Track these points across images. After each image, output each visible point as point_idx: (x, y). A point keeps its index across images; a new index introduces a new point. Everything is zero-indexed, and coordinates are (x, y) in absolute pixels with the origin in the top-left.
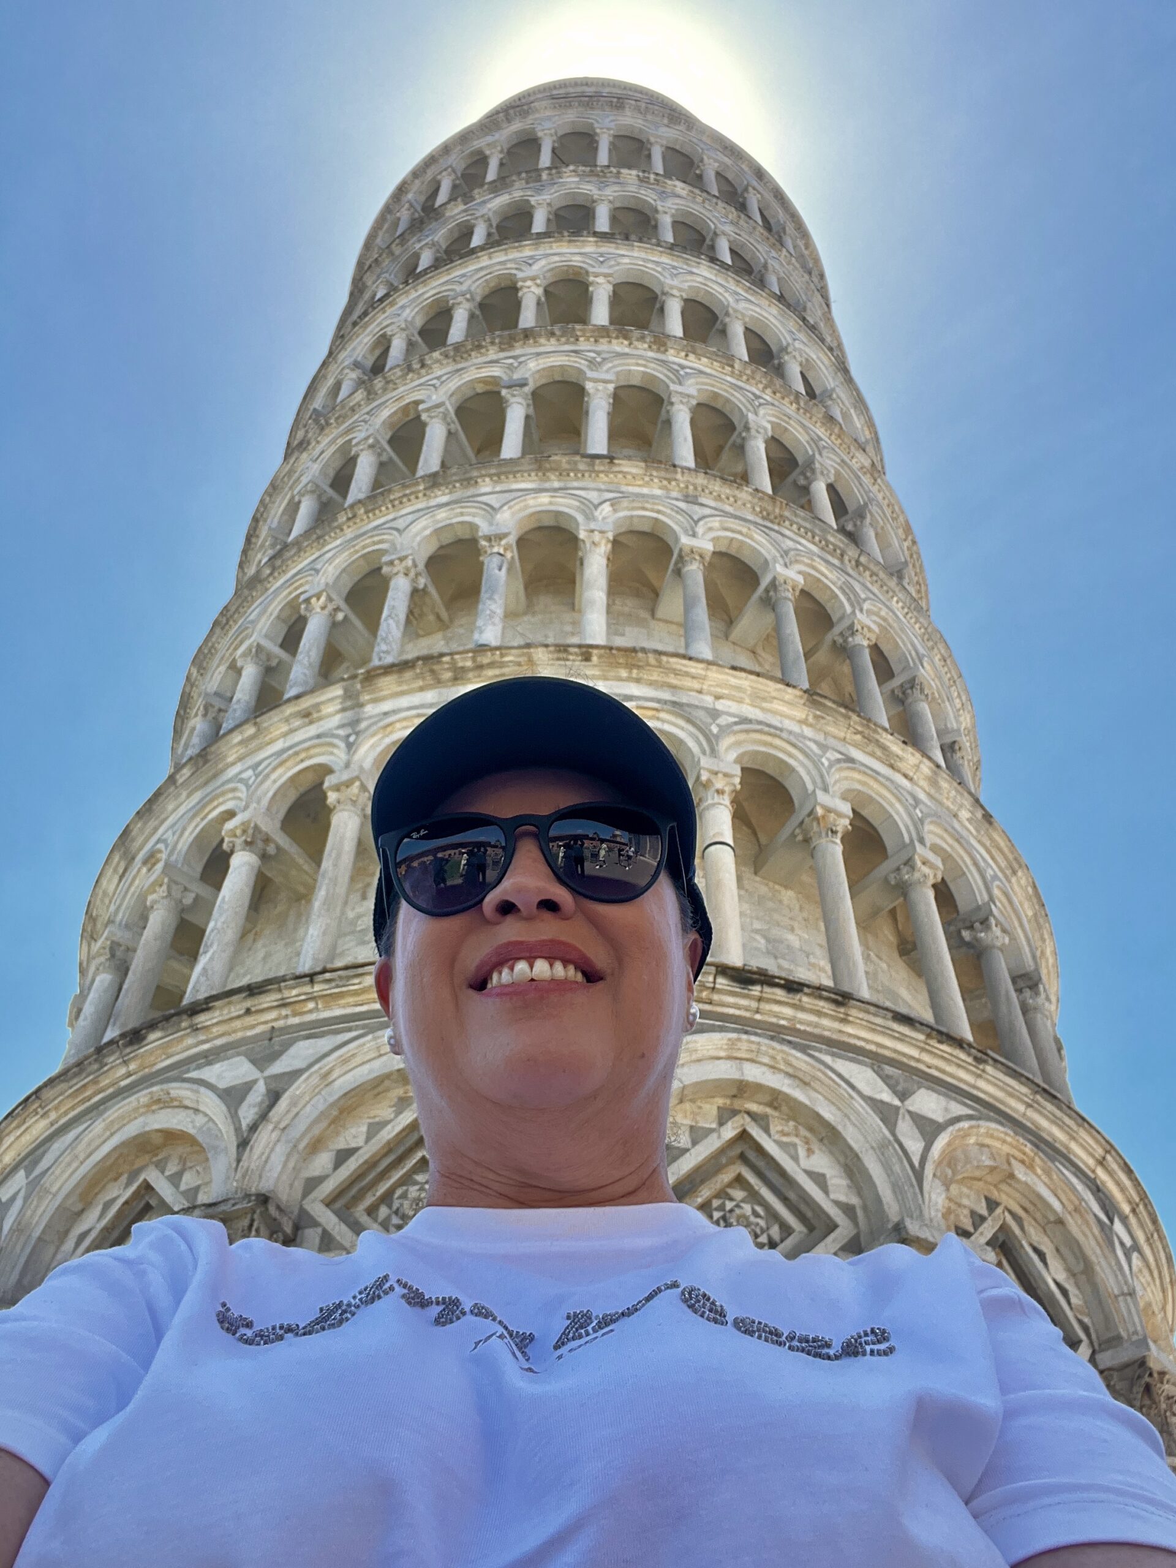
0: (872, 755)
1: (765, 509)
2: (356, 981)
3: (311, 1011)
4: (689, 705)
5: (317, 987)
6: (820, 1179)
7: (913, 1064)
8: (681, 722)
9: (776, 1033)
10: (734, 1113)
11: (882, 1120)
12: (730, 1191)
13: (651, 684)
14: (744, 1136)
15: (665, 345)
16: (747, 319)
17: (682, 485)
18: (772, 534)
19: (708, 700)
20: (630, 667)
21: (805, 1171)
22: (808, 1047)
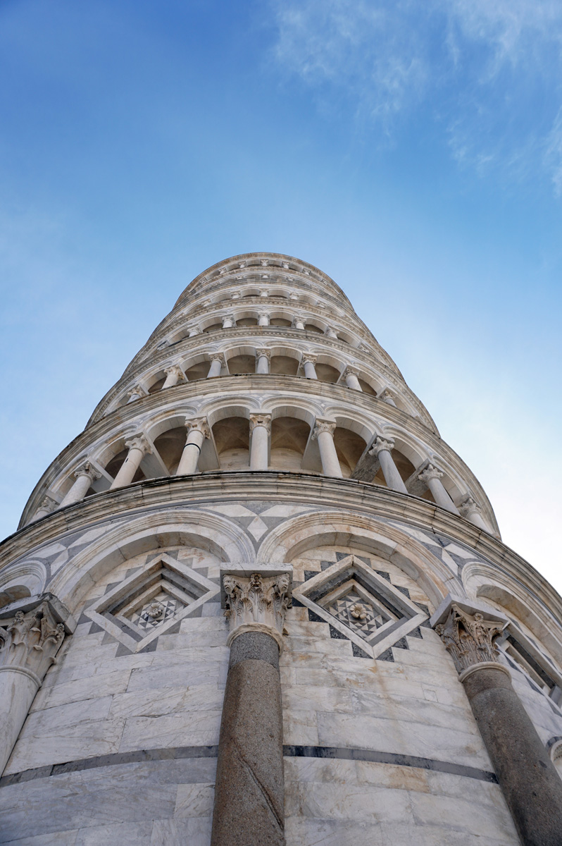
0: (293, 390)
1: (254, 332)
4: (189, 402)
6: (204, 572)
7: (273, 496)
8: (184, 410)
9: (180, 506)
10: (157, 555)
11: (239, 526)
12: (155, 597)
13: (172, 401)
14: (161, 564)
17: (214, 338)
18: (258, 339)
21: (195, 570)
22: (199, 506)
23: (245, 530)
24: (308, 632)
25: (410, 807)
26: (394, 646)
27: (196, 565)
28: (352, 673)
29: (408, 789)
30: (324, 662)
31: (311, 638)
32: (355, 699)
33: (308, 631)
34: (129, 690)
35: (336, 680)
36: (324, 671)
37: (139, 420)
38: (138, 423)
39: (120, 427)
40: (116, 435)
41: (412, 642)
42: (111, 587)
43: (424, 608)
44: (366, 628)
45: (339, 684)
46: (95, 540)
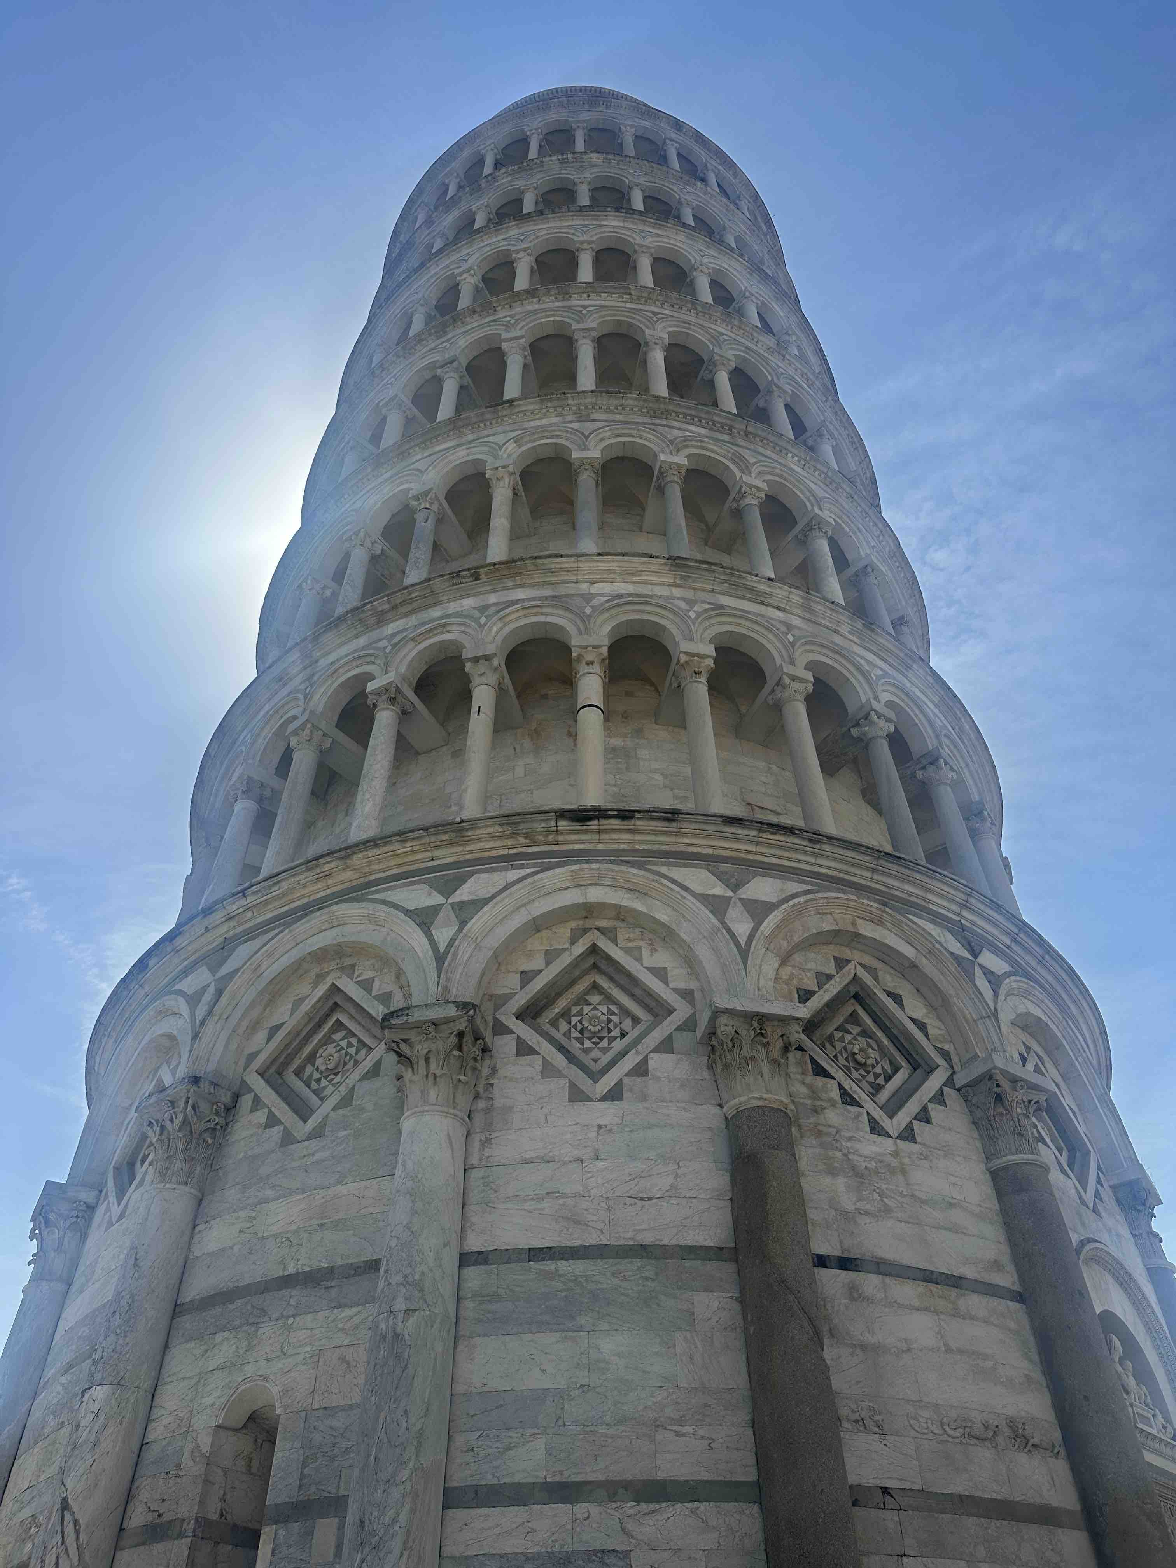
0: (742, 598)
1: (651, 408)
2: (276, 888)
3: (250, 919)
4: (567, 596)
5: (250, 899)
6: (661, 974)
7: (750, 857)
8: (561, 612)
9: (616, 857)
10: (585, 931)
11: (711, 912)
12: (587, 997)
13: (534, 585)
14: (594, 949)
15: (567, 293)
16: (653, 250)
17: (575, 408)
18: (660, 429)
19: (584, 586)
20: (514, 576)
21: (648, 968)
22: (645, 863)
23: (723, 923)
24: (814, 1094)
25: (939, 1333)
26: (915, 1119)
27: (648, 960)
28: (870, 1158)
29: (937, 1312)
30: (837, 1141)
31: (819, 1103)
32: (876, 1196)
33: (813, 1092)
34: (602, 1157)
35: (853, 1168)
36: (838, 1154)
37: (477, 614)
38: (477, 620)
39: (436, 613)
40: (431, 630)
41: (935, 1111)
42: (526, 977)
43: (946, 1055)
44: (871, 1078)
45: (858, 1174)
46: (493, 897)
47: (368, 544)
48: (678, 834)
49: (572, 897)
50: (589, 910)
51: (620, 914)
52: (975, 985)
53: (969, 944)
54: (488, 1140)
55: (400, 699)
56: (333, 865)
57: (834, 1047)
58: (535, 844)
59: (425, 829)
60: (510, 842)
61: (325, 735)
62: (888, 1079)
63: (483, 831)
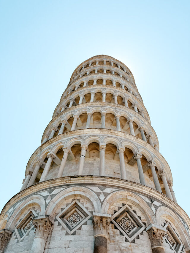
0: (113, 135)
3: (20, 198)
4: (82, 136)
6: (87, 208)
7: (106, 184)
8: (81, 139)
9: (81, 185)
10: (74, 200)
11: (97, 195)
12: (74, 213)
13: (76, 135)
16: (106, 79)
18: (102, 107)
20: (73, 133)
22: (86, 186)
23: (99, 197)
24: (114, 233)
26: (136, 238)
27: (85, 206)
28: (124, 247)
30: (118, 243)
31: (115, 235)
33: (114, 232)
34: (69, 247)
35: (120, 249)
36: (117, 246)
37: (66, 140)
38: (66, 141)
39: (60, 141)
40: (59, 144)
41: (141, 236)
42: (62, 209)
43: (145, 224)
44: (129, 229)
45: (121, 250)
46: (58, 193)
47: (55, 129)
48: (93, 180)
49: (72, 193)
50: (75, 196)
51: (81, 196)
52: (151, 209)
53: (151, 200)
54: (50, 243)
55: (53, 156)
56: (33, 188)
57: (121, 223)
58: (67, 183)
59: (48, 181)
60: (63, 183)
61: (41, 163)
62: (132, 229)
63: (58, 181)
